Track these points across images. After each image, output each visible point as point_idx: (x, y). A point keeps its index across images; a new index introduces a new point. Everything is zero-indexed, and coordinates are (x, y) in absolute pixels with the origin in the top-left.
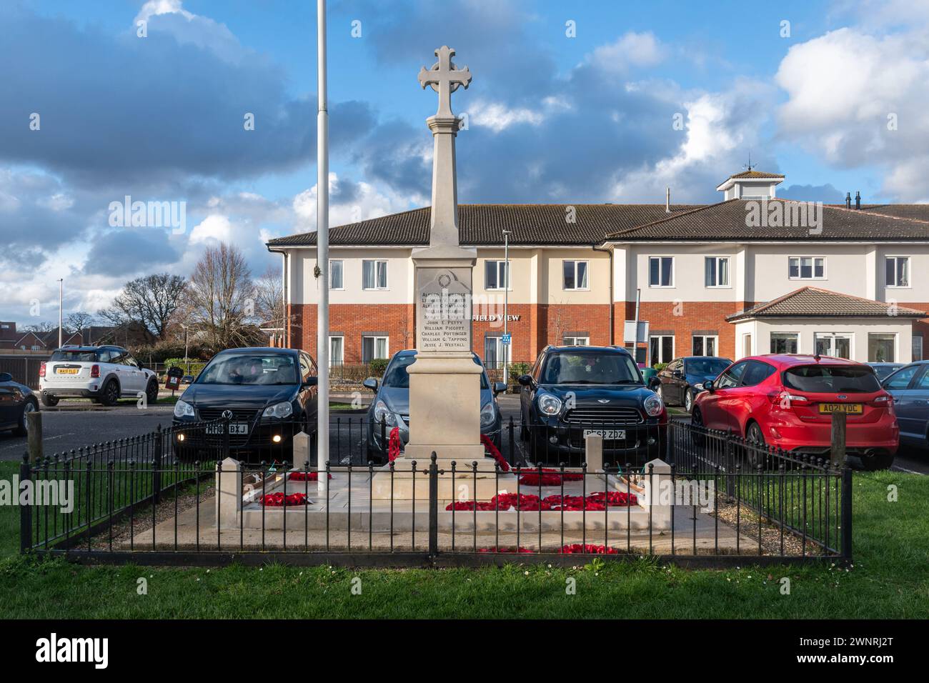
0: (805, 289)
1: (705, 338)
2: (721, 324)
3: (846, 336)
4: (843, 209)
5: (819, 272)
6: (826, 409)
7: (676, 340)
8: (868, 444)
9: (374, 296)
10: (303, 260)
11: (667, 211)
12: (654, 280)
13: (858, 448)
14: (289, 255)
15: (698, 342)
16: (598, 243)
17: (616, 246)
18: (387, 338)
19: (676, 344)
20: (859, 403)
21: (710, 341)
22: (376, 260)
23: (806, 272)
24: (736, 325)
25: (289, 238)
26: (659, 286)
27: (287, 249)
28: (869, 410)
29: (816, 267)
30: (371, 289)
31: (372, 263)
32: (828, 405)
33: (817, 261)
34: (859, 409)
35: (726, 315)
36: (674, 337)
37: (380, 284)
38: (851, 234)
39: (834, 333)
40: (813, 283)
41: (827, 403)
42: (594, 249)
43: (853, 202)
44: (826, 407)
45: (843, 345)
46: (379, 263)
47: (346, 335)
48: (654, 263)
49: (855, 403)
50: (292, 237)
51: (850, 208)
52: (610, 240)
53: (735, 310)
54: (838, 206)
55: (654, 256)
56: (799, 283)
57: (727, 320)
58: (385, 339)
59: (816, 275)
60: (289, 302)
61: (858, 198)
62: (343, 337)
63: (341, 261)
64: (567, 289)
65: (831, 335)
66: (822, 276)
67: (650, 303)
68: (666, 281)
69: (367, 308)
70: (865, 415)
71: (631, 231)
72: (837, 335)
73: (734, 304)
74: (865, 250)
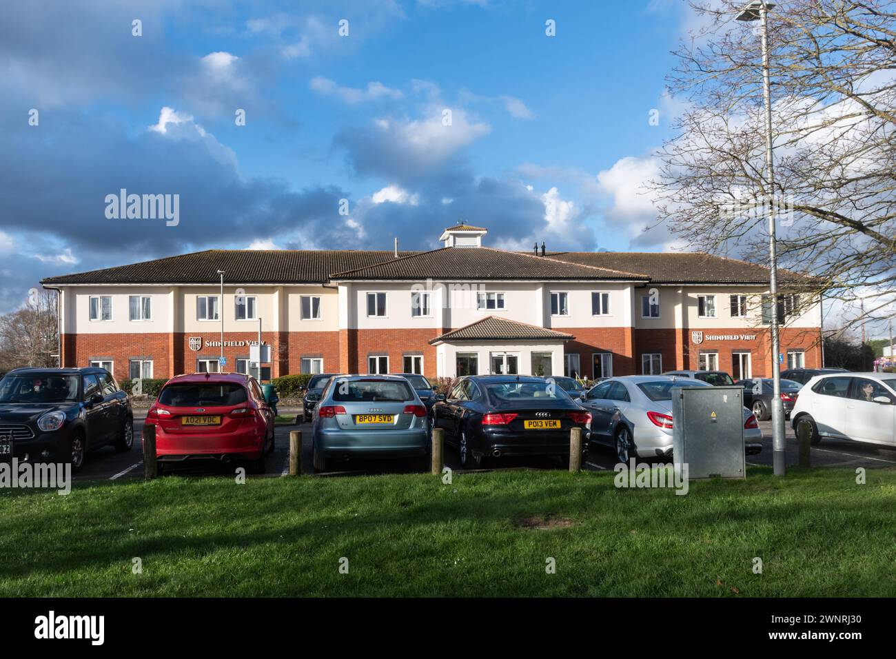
0: (490, 317)
1: (413, 358)
2: (425, 347)
3: (514, 355)
4: (528, 256)
5: (501, 304)
6: (187, 421)
7: (390, 360)
8: (223, 451)
9: (140, 327)
10: (76, 297)
11: (396, 256)
12: (371, 312)
13: (214, 455)
14: (63, 292)
15: (408, 361)
16: (326, 282)
17: (340, 284)
18: (152, 362)
19: (390, 363)
20: (218, 415)
21: (417, 360)
22: (141, 296)
23: (491, 304)
24: (438, 347)
25: (63, 277)
26: (376, 316)
27: (61, 287)
28: (227, 420)
29: (498, 301)
30: (137, 320)
31: (137, 299)
32: (189, 418)
33: (499, 295)
34: (217, 420)
35: (428, 339)
36: (388, 357)
37: (144, 317)
38: (524, 275)
39: (505, 352)
40: (496, 313)
41: (189, 416)
42: (324, 287)
43: (540, 250)
44: (188, 419)
45: (513, 362)
46: (143, 299)
47: (116, 360)
48: (371, 298)
49: (215, 415)
50: (66, 277)
51: (537, 255)
52: (333, 279)
53: (436, 335)
54: (524, 253)
55: (371, 292)
56: (485, 313)
57: (430, 343)
58: (150, 363)
59: (498, 307)
60: (63, 332)
61: (543, 248)
62: (113, 362)
63: (110, 297)
64: (304, 320)
65: (503, 353)
66: (503, 307)
67: (369, 330)
68: (382, 312)
69: (133, 337)
70: (223, 425)
71: (352, 272)
72: (508, 353)
73: (435, 330)
74: (535, 287)
